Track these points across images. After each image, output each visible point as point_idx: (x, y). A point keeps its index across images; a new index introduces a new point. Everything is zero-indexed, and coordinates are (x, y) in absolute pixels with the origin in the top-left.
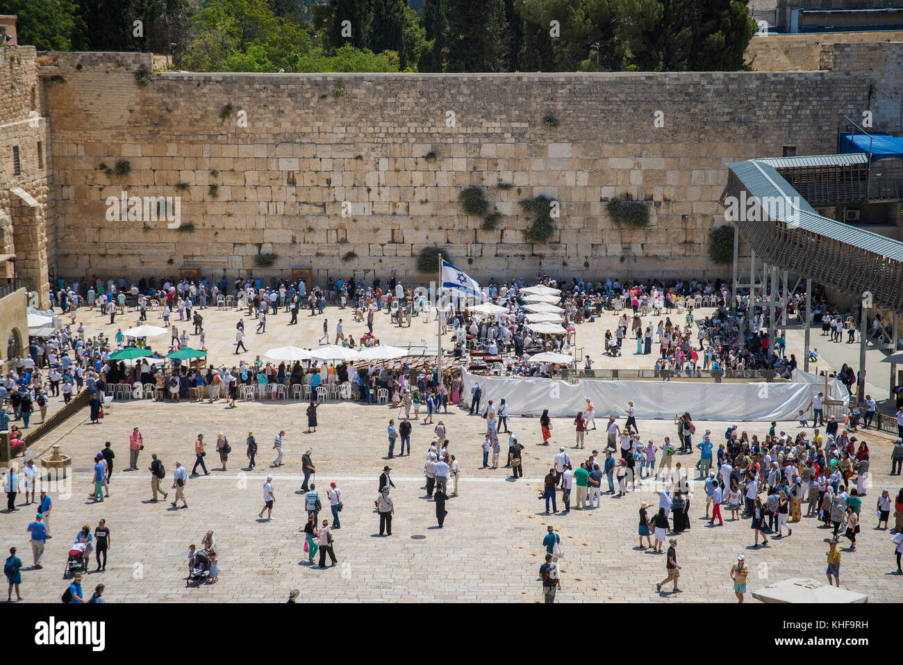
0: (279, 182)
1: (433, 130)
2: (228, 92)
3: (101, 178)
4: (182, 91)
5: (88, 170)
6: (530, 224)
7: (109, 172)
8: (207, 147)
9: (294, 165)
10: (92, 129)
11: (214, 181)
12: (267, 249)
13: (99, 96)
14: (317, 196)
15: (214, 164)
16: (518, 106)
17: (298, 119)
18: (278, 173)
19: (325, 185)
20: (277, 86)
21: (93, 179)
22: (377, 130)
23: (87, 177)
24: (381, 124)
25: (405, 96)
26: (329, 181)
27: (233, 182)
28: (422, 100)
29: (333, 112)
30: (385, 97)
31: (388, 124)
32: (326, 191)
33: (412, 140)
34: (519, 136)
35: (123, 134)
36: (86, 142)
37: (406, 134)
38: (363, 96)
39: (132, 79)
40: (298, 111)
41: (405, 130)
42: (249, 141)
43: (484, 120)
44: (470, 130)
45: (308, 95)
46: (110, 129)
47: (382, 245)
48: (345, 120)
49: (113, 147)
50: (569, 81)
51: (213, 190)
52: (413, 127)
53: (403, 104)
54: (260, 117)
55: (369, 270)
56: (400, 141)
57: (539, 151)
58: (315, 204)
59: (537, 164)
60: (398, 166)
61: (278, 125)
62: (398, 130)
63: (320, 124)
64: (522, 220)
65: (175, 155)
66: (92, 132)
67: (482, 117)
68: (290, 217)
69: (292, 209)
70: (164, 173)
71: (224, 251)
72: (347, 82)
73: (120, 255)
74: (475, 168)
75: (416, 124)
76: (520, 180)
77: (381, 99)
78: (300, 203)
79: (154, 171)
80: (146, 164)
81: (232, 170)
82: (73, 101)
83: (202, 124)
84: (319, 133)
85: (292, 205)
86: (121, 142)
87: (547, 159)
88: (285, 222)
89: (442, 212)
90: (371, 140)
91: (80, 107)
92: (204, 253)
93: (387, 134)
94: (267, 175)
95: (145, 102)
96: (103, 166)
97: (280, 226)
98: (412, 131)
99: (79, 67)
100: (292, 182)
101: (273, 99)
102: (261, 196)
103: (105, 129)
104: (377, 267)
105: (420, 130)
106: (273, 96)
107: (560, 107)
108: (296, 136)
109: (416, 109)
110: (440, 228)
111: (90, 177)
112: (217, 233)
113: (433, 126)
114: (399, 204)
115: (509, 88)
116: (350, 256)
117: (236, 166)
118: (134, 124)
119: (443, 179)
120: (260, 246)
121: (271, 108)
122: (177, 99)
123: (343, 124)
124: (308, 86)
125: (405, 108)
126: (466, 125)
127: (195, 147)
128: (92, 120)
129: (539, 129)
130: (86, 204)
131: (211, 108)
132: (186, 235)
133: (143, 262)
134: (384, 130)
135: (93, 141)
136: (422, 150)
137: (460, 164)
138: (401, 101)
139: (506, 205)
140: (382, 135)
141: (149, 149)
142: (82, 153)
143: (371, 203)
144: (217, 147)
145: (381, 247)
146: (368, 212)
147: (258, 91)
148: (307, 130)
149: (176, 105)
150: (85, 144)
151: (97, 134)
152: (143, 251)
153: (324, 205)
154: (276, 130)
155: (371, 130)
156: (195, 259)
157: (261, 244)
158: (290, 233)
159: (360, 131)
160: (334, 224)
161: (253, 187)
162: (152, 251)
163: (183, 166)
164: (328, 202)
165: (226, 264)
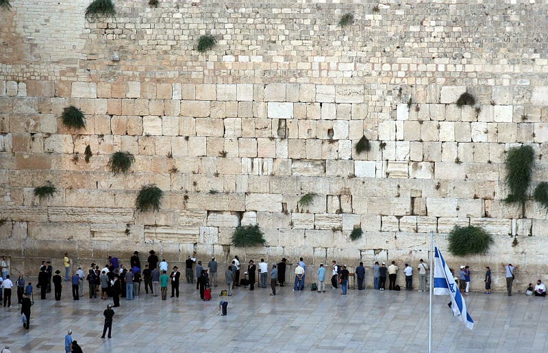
0: (267, 133)
1: (469, 68)
4: (150, 16)
5: (30, 115)
8: (178, 86)
9: (285, 111)
10: (38, 63)
12: (249, 220)
13: (47, 21)
14: (315, 150)
15: (186, 108)
17: (294, 53)
18: (266, 122)
19: (326, 137)
21: (36, 126)
22: (395, 67)
23: (28, 124)
24: (400, 60)
25: (433, 23)
26: (330, 131)
27: (209, 132)
28: (455, 29)
29: (339, 43)
30: (407, 25)
31: (409, 60)
32: (327, 145)
33: (441, 80)
35: (74, 70)
36: (29, 78)
37: (433, 73)
38: (377, 24)
40: (294, 42)
41: (431, 67)
42: (230, 79)
43: (537, 56)
44: (517, 69)
45: (308, 22)
46: (58, 62)
47: (399, 217)
48: (353, 54)
49: (61, 86)
52: (442, 64)
53: (430, 34)
54: (246, 49)
55: (381, 250)
56: (425, 81)
58: (312, 161)
60: (421, 115)
62: (422, 68)
63: (322, 59)
65: (138, 96)
66: (37, 66)
67: (535, 52)
68: (280, 178)
69: (283, 169)
70: (123, 119)
71: (195, 220)
72: (359, 5)
74: (524, 118)
75: (446, 60)
77: (401, 27)
78: (293, 160)
79: (112, 116)
80: (102, 107)
81: (208, 117)
82: (15, 27)
83: (172, 57)
84: (320, 70)
85: (283, 163)
86: (71, 79)
88: (273, 185)
89: (479, 177)
90: (387, 80)
91: (24, 34)
92: (170, 223)
93: (408, 73)
94: (252, 123)
97: (266, 189)
98: (441, 68)
100: (284, 134)
101: (262, 27)
102: (243, 151)
103: (53, 62)
104: (390, 246)
105: (451, 68)
106: (263, 23)
108: (290, 75)
109: (447, 40)
110: (476, 197)
111: (33, 123)
113: (469, 63)
114: (422, 164)
116: (356, 234)
117: (214, 110)
119: (478, 132)
120: (240, 214)
121: (261, 38)
122: (143, 26)
123: (351, 59)
124: (308, 10)
125: (432, 39)
126: (512, 62)
127: (164, 85)
128: (37, 51)
130: (26, 157)
131: (184, 38)
133: (93, 233)
134: (404, 68)
135: (38, 78)
136: (452, 93)
137: (504, 114)
138: (428, 30)
140: (402, 74)
141: (105, 89)
142: (23, 93)
143: (385, 162)
145: (396, 220)
146: (381, 174)
147: (243, 15)
148: (306, 66)
150: (28, 81)
151: (43, 69)
152: (94, 218)
153: (324, 162)
154: (267, 66)
155: (387, 67)
156: (159, 230)
157: (243, 212)
158: (280, 199)
159: (373, 69)
160: (336, 188)
161: (235, 140)
162: (104, 218)
163: (146, 111)
164: (330, 160)
165: (198, 236)
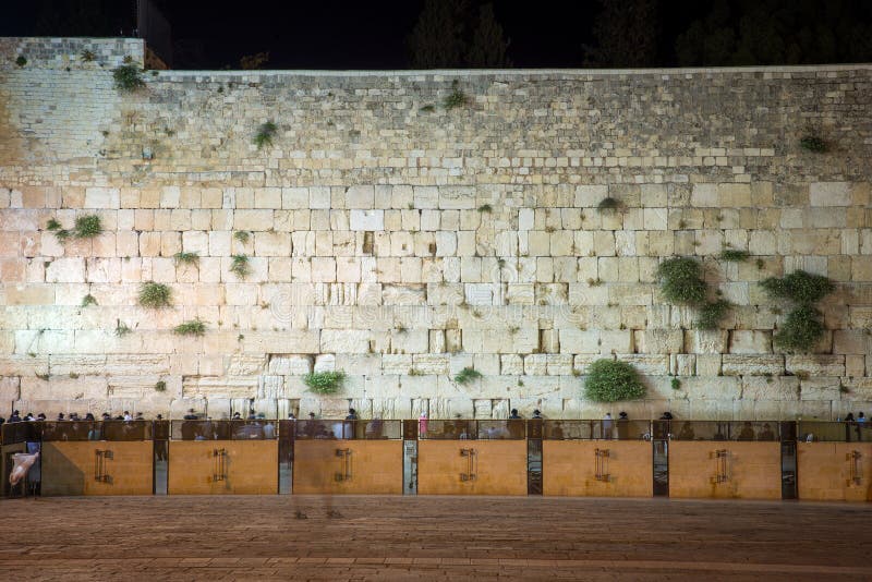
0: (350, 248)
1: (611, 162)
2: (268, 101)
3: (50, 245)
4: (193, 100)
5: (28, 233)
6: (781, 320)
7: (63, 234)
8: (231, 192)
9: (374, 222)
10: (39, 164)
11: (241, 249)
12: (325, 364)
13: (53, 108)
14: (412, 272)
15: (244, 221)
16: (756, 121)
17: (383, 146)
18: (348, 236)
19: (427, 254)
20: (350, 91)
21: (35, 247)
22: (516, 162)
23: (24, 244)
24: (522, 152)
25: (564, 106)
26: (433, 248)
27: (272, 250)
28: (592, 113)
29: (442, 133)
30: (529, 109)
31: (534, 153)
32: (428, 264)
33: (575, 178)
34: (758, 171)
35: (89, 172)
36: (26, 185)
37: (565, 169)
38: (492, 107)
39: (109, 81)
40: (384, 133)
41: (562, 162)
42: (300, 181)
43: (697, 145)
44: (673, 162)
45: (402, 106)
46: (68, 162)
47: (522, 356)
48: (462, 146)
49: (71, 193)
50: (845, 79)
51: (241, 263)
52: (576, 156)
53: (560, 120)
54: (320, 142)
55: (500, 399)
56: (554, 179)
57: (792, 195)
58: (409, 287)
59: (791, 218)
60: (550, 222)
61: (351, 155)
62: (550, 162)
63: (419, 153)
64: (766, 312)
65: (176, 205)
66: (37, 168)
67: (695, 140)
68: (366, 308)
69: (370, 296)
70: (155, 236)
71: (253, 367)
72: (468, 84)
73: (74, 376)
74: (683, 225)
75: (581, 153)
76: (761, 245)
77: (522, 112)
78: (383, 285)
79: (139, 232)
80: (126, 221)
81: (272, 231)
82: (8, 116)
83: (224, 154)
84: (419, 167)
85: (371, 289)
86: (83, 184)
87: (808, 210)
88: (357, 317)
89: (626, 301)
90: (505, 179)
91: (19, 126)
92: (218, 372)
93: (533, 169)
94: (330, 238)
95: (131, 117)
96: (53, 225)
97: (349, 324)
98: (575, 163)
99: (22, 61)
100: (368, 248)
101: (342, 113)
102: (317, 274)
103: (60, 162)
104: (514, 394)
105: (587, 162)
106: (343, 108)
107: (829, 121)
108: (379, 174)
109: (583, 127)
110: (623, 327)
111: (30, 243)
112: (241, 337)
113: (611, 155)
114: (552, 286)
115: (740, 91)
116: (469, 375)
117: (278, 222)
118: (109, 154)
119: (628, 242)
120: (313, 358)
121: (340, 127)
122: (183, 114)
123: (459, 154)
124: (402, 91)
125: (563, 126)
126: (667, 153)
127: (211, 191)
128: (38, 148)
129: (792, 160)
130: (20, 288)
131: (239, 128)
132: (190, 340)
133: (111, 388)
134: (527, 163)
135: (39, 183)
136: (591, 195)
137: (657, 219)
138: (557, 114)
139: (740, 287)
140: (524, 171)
141: (131, 197)
142: (18, 203)
143: (503, 286)
144: (247, 191)
145: (519, 359)
146: (499, 300)
147: (318, 99)
148: (398, 163)
149: (182, 123)
150: (25, 188)
151: (45, 172)
152: (112, 368)
153: (424, 289)
154: (346, 164)
155: (505, 162)
156: (202, 381)
157: (316, 355)
158: (366, 335)
159: (487, 165)
160: (441, 320)
161: (305, 259)
162: (128, 368)
163: (188, 224)
164: (432, 283)
165: (255, 389)
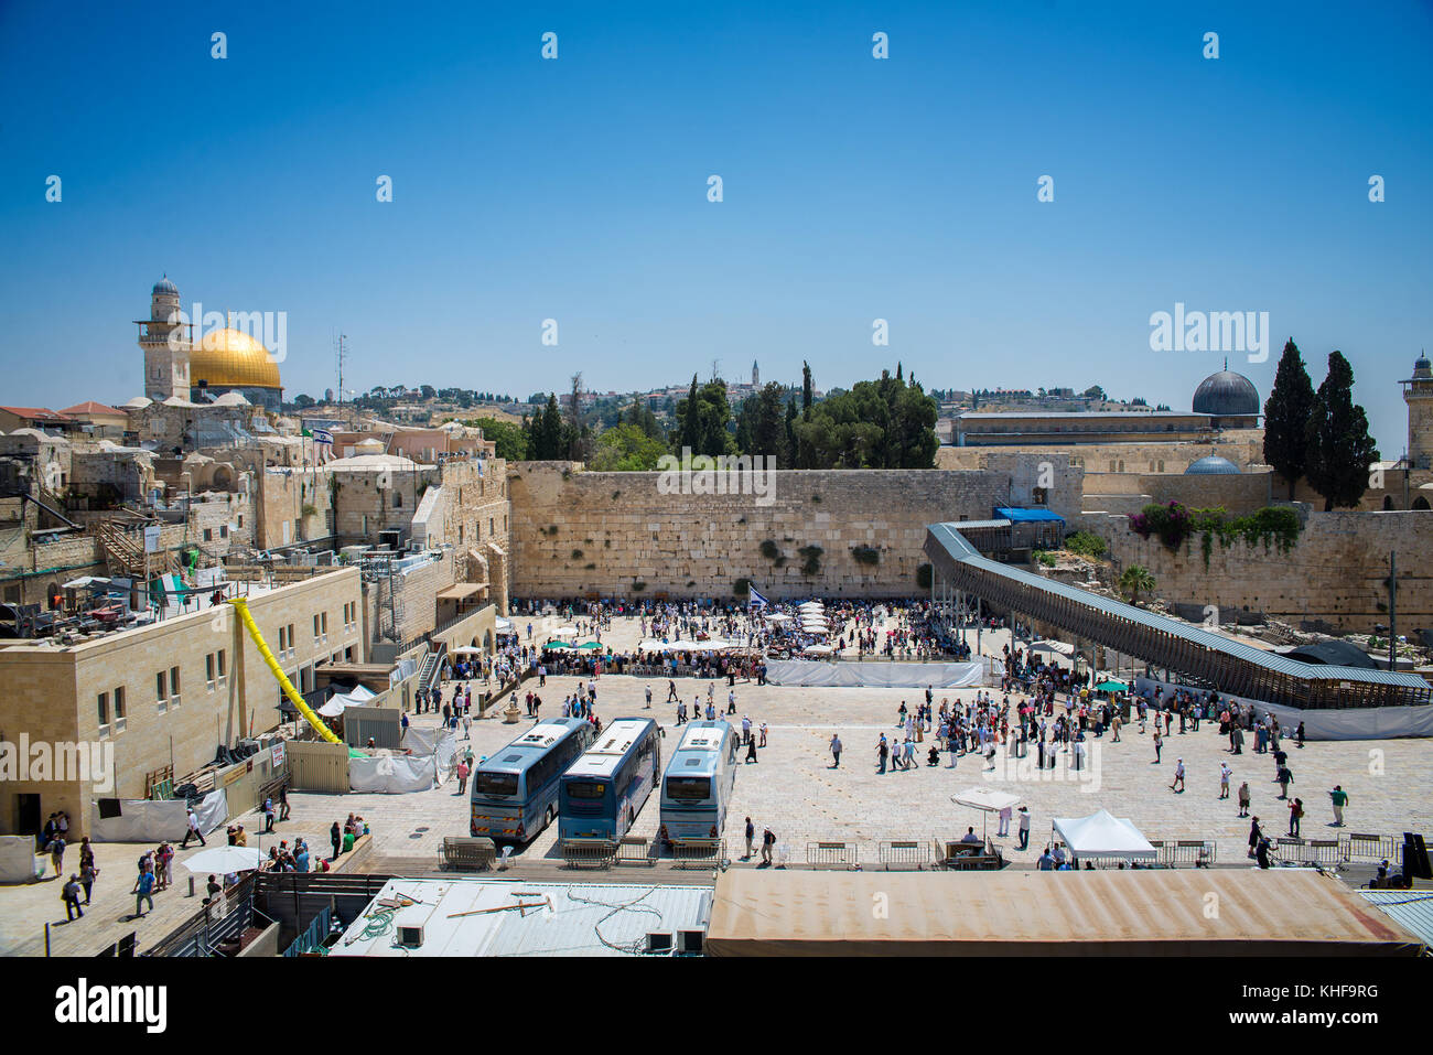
0: (648, 538)
1: (743, 505)
2: (618, 483)
3: (541, 536)
4: (590, 483)
5: (533, 532)
6: (804, 563)
7: (545, 533)
8: (604, 517)
9: (657, 528)
10: (536, 507)
11: (608, 537)
12: (640, 579)
13: (541, 487)
14: (671, 546)
15: (608, 527)
16: (796, 491)
18: (647, 533)
19: (677, 540)
20: (647, 479)
21: (536, 537)
22: (709, 505)
23: (532, 536)
24: (711, 502)
26: (678, 537)
27: (620, 538)
31: (715, 502)
32: (677, 543)
34: (797, 509)
35: (554, 510)
37: (727, 508)
39: (560, 477)
41: (726, 505)
42: (629, 513)
46: (546, 507)
47: (712, 577)
48: (689, 499)
49: (548, 518)
50: (827, 475)
51: (608, 542)
52: (731, 503)
54: (636, 498)
55: (703, 593)
56: (723, 512)
57: (810, 518)
58: (670, 552)
59: (809, 526)
60: (721, 528)
62: (722, 505)
64: (799, 561)
65: (585, 521)
66: (536, 509)
68: (654, 560)
69: (656, 555)
70: (578, 533)
71: (614, 581)
73: (551, 584)
74: (770, 529)
75: (733, 502)
76: (798, 536)
78: (661, 551)
79: (572, 532)
80: (567, 528)
81: (619, 531)
82: (526, 491)
83: (602, 503)
85: (656, 552)
86: (553, 514)
87: (815, 524)
88: (651, 563)
89: (750, 556)
90: (705, 511)
91: (530, 494)
92: (601, 583)
93: (715, 508)
94: (641, 534)
95: (568, 490)
96: (542, 530)
97: (648, 566)
98: (730, 506)
99: (530, 470)
100: (656, 538)
102: (636, 547)
103: (544, 507)
105: (735, 505)
106: (645, 486)
107: (822, 491)
108: (659, 510)
110: (748, 566)
111: (534, 536)
112: (609, 570)
113: (743, 503)
114: (723, 551)
115: (790, 480)
116: (692, 584)
117: (622, 528)
118: (561, 504)
119: (750, 535)
120: (635, 578)
122: (587, 489)
123: (688, 502)
127: (597, 517)
128: (536, 502)
129: (809, 505)
130: (532, 552)
131: (607, 494)
132: (590, 571)
133: (565, 588)
134: (713, 506)
135: (537, 514)
136: (736, 517)
137: (760, 526)
139: (789, 552)
140: (712, 508)
141: (569, 519)
142: (529, 521)
143: (704, 551)
144: (610, 517)
145: (711, 579)
146: (703, 557)
147: (635, 482)
149: (586, 492)
150: (532, 516)
151: (539, 510)
152: (565, 581)
153: (675, 552)
155: (705, 506)
157: (637, 576)
158: (654, 569)
160: (682, 563)
161: (632, 542)
163: (589, 529)
164: (678, 551)
165: (614, 587)
